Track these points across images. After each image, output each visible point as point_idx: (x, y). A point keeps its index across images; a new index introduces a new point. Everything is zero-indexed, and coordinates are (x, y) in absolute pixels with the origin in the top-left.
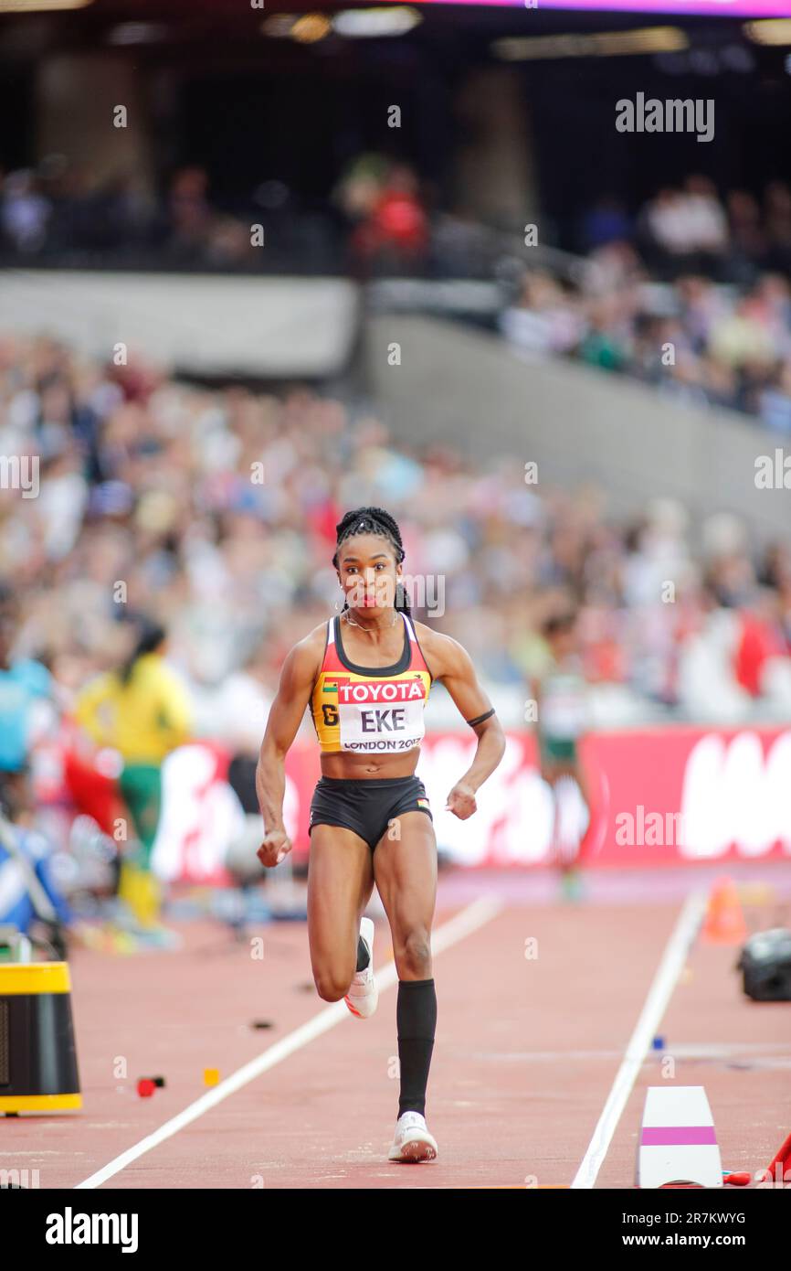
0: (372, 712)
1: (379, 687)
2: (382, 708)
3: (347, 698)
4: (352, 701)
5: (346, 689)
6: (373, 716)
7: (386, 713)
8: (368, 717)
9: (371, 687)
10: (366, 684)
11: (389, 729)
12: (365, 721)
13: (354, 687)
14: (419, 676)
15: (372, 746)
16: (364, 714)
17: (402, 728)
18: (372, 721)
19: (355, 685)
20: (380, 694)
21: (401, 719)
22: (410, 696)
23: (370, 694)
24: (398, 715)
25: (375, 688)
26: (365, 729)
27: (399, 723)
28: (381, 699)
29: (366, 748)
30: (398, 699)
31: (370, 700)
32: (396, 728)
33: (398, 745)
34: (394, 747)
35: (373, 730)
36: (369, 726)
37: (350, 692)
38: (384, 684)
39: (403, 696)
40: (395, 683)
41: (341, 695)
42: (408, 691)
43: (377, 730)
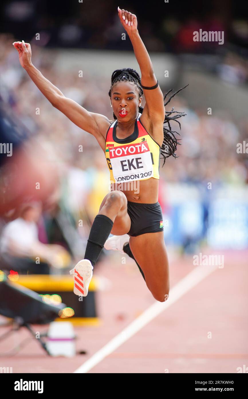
0: (125, 161)
1: (127, 148)
2: (130, 158)
3: (113, 156)
4: (116, 156)
5: (112, 151)
6: (127, 163)
7: (133, 160)
8: (124, 163)
9: (123, 148)
10: (121, 147)
11: (135, 168)
12: (123, 166)
13: (115, 150)
14: (144, 139)
15: (128, 178)
16: (122, 162)
17: (142, 167)
18: (126, 165)
19: (116, 148)
20: (127, 151)
21: (141, 163)
22: (142, 151)
23: (123, 152)
24: (139, 161)
25: (125, 149)
26: (124, 170)
27: (140, 165)
28: (129, 154)
29: (125, 180)
30: (136, 153)
31: (123, 155)
32: (138, 167)
33: (140, 176)
34: (138, 177)
35: (127, 170)
36: (125, 168)
37: (114, 152)
38: (129, 146)
39: (139, 151)
40: (134, 145)
41: (111, 153)
42: (140, 148)
43: (129, 169)
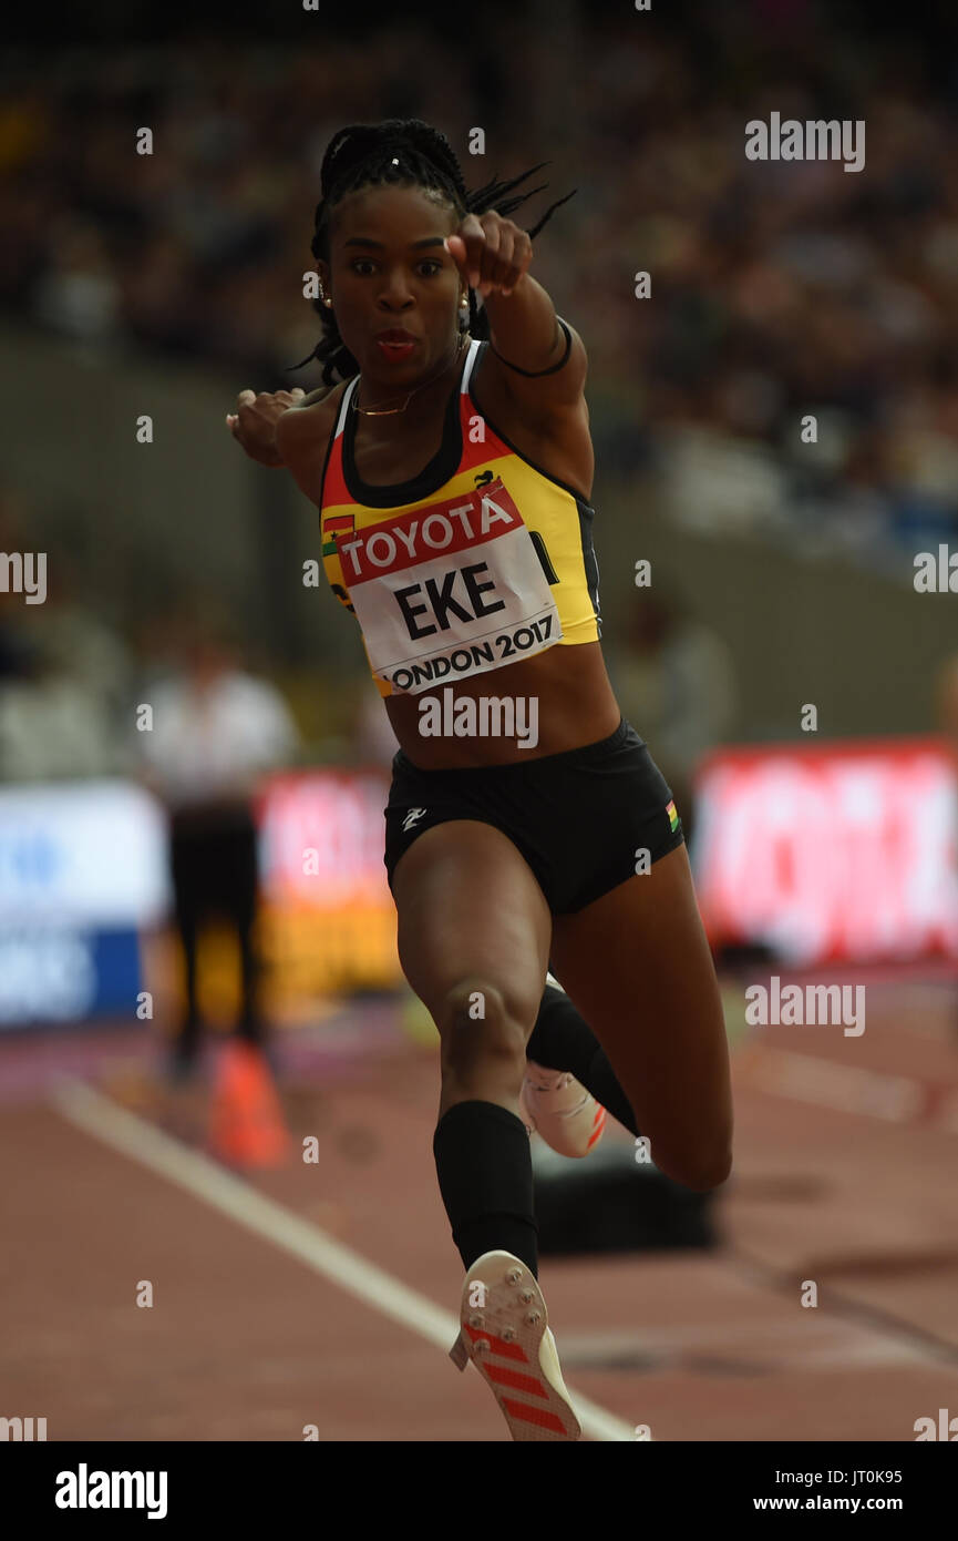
0: (416, 589)
1: (414, 525)
2: (437, 570)
3: (358, 571)
4: (371, 572)
5: (351, 548)
6: (423, 597)
7: (450, 578)
8: (413, 601)
9: (397, 531)
10: (386, 527)
11: (465, 617)
12: (410, 614)
13: (365, 543)
14: (488, 475)
15: (442, 667)
16: (401, 596)
17: (499, 606)
18: (422, 609)
19: (365, 534)
20: (419, 540)
21: (489, 586)
22: (485, 529)
23: (400, 545)
24: (479, 579)
25: (407, 533)
26: (416, 634)
27: (487, 599)
28: (425, 554)
29: (429, 677)
30: (460, 542)
31: (403, 561)
32: (482, 611)
33: (498, 651)
34: (490, 657)
35: (431, 630)
36: (422, 622)
37: (361, 552)
38: (420, 516)
39: (470, 534)
40: (443, 508)
41: (346, 560)
42: (475, 518)
43: (438, 627)
